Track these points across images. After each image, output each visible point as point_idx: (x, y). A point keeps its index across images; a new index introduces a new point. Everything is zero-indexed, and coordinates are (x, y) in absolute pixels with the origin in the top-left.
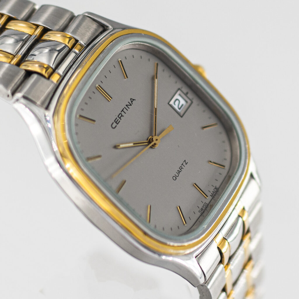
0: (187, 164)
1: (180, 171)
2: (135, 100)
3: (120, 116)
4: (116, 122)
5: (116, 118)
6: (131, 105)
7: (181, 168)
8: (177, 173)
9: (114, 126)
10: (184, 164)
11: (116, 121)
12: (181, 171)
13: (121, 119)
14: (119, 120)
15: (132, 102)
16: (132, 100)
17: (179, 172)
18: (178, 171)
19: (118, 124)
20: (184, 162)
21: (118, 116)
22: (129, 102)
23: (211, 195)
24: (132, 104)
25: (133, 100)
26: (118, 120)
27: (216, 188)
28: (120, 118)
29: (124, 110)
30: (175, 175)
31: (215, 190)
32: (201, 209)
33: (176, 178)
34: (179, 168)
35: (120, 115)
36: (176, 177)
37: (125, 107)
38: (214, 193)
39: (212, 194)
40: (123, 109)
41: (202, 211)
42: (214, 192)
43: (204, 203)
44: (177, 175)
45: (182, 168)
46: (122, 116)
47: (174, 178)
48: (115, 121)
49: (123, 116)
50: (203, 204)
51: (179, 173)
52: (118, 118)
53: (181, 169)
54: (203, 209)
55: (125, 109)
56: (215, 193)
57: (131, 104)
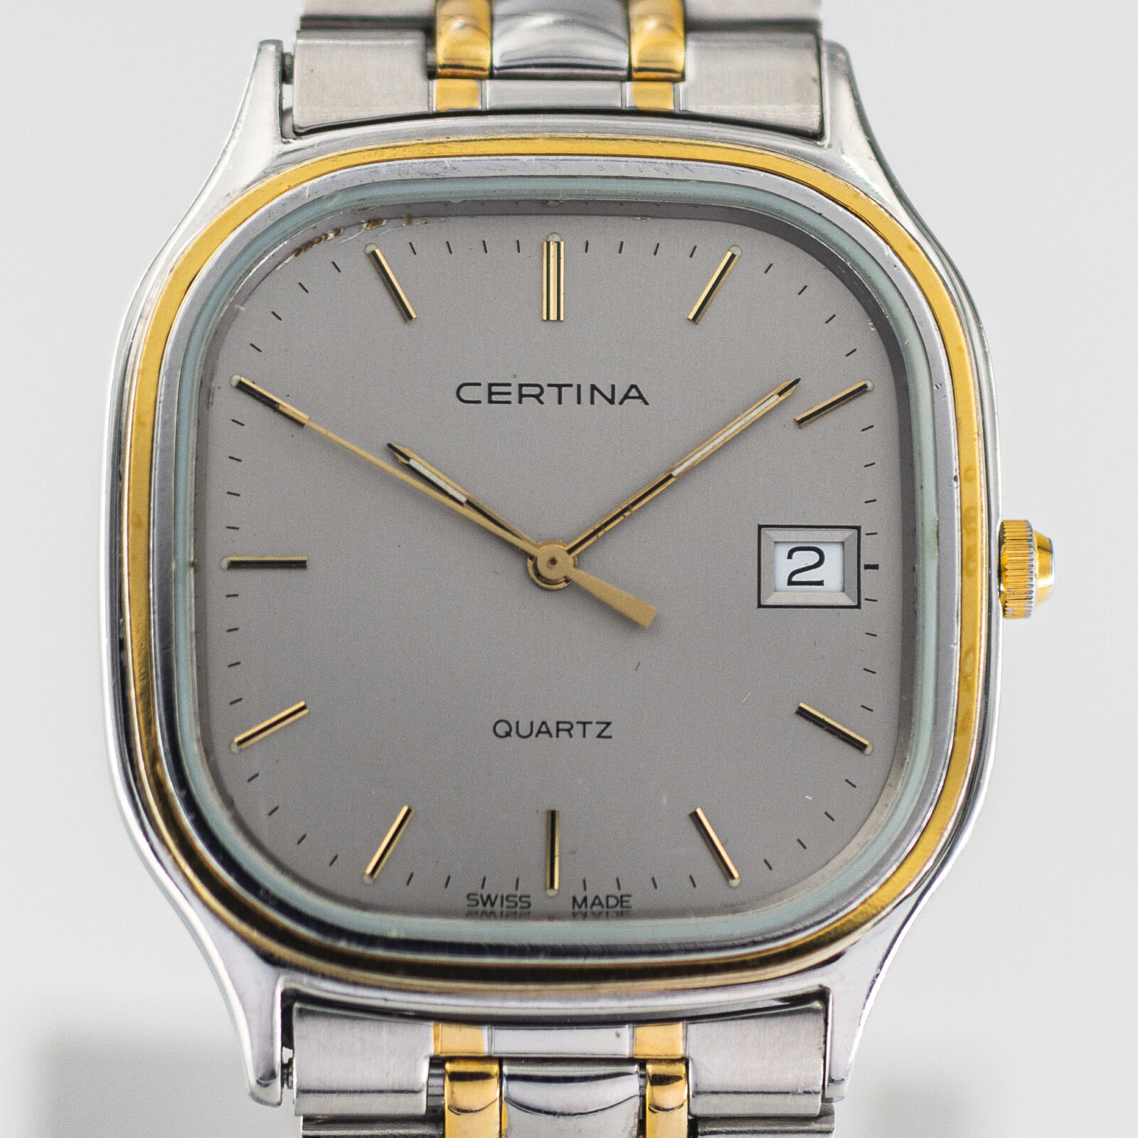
0: (600, 739)
1: (548, 732)
2: (646, 403)
3: (531, 392)
4: (491, 393)
5: (509, 385)
6: (611, 401)
7: (565, 728)
8: (532, 724)
9: (467, 393)
10: (593, 730)
11: (494, 389)
12: (553, 731)
13: (520, 402)
14: (514, 397)
15: (626, 397)
16: (635, 393)
17: (544, 729)
18: (544, 723)
19: (491, 402)
20: (598, 723)
21: (521, 386)
22: (613, 387)
23: (574, 900)
24: (621, 403)
25: (641, 397)
26: (509, 393)
27: (621, 901)
28: (521, 396)
29: (563, 389)
30: (517, 723)
31: (612, 902)
32: (489, 897)
33: (508, 734)
34: (558, 723)
35: (536, 391)
36: (513, 732)
37: (579, 387)
38: (593, 904)
39: (585, 899)
40: (570, 385)
41: (485, 904)
42: (600, 904)
43: (519, 893)
44: (524, 730)
45: (569, 731)
46: (537, 397)
47: (502, 729)
48: (491, 385)
49: (541, 402)
50: (513, 891)
51: (539, 732)
52: (514, 389)
53: (558, 730)
54: (492, 904)
55: (575, 388)
56: (596, 908)
57: (617, 400)
